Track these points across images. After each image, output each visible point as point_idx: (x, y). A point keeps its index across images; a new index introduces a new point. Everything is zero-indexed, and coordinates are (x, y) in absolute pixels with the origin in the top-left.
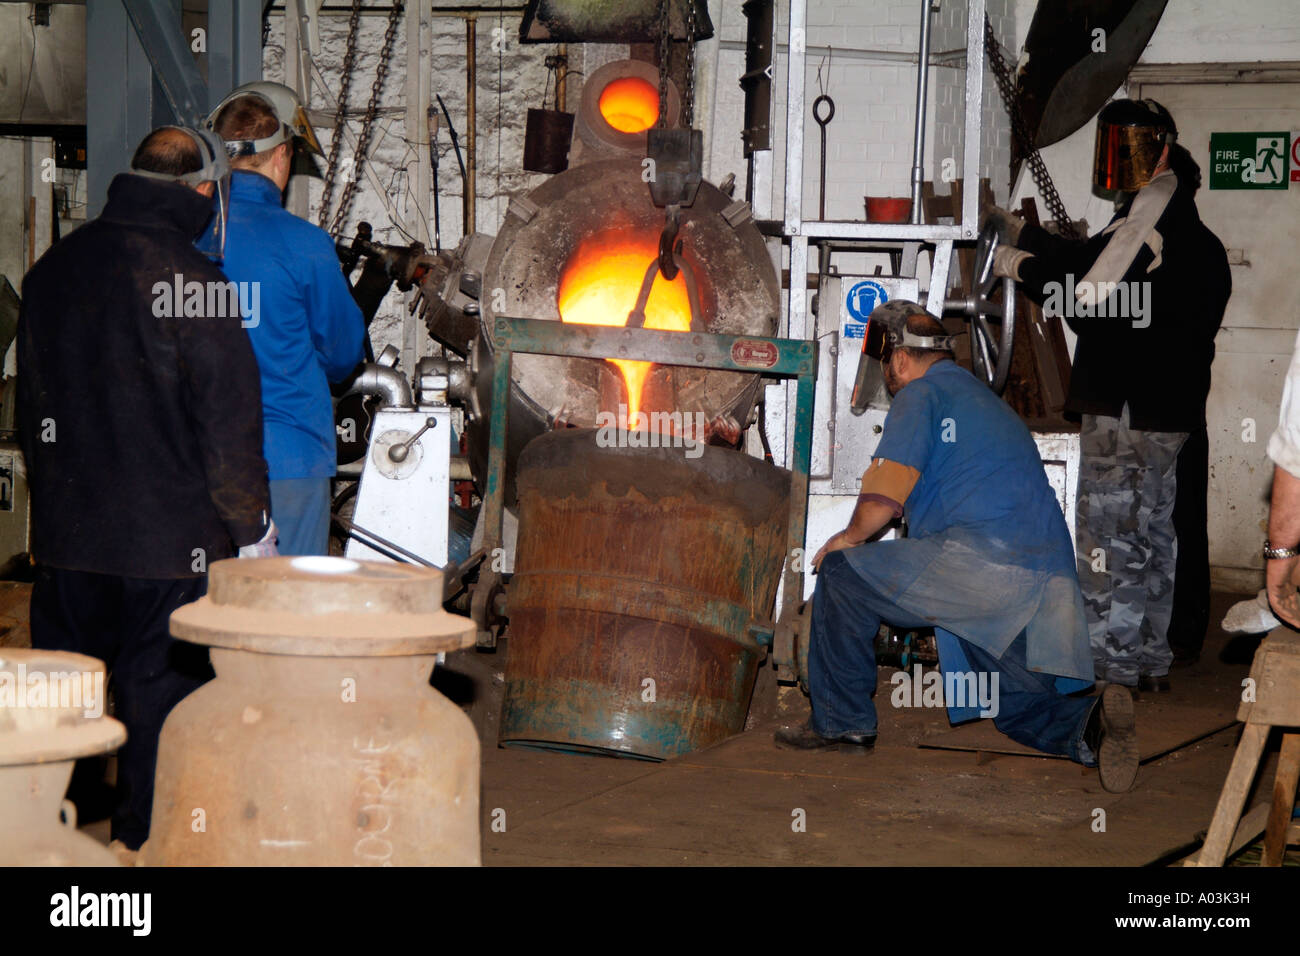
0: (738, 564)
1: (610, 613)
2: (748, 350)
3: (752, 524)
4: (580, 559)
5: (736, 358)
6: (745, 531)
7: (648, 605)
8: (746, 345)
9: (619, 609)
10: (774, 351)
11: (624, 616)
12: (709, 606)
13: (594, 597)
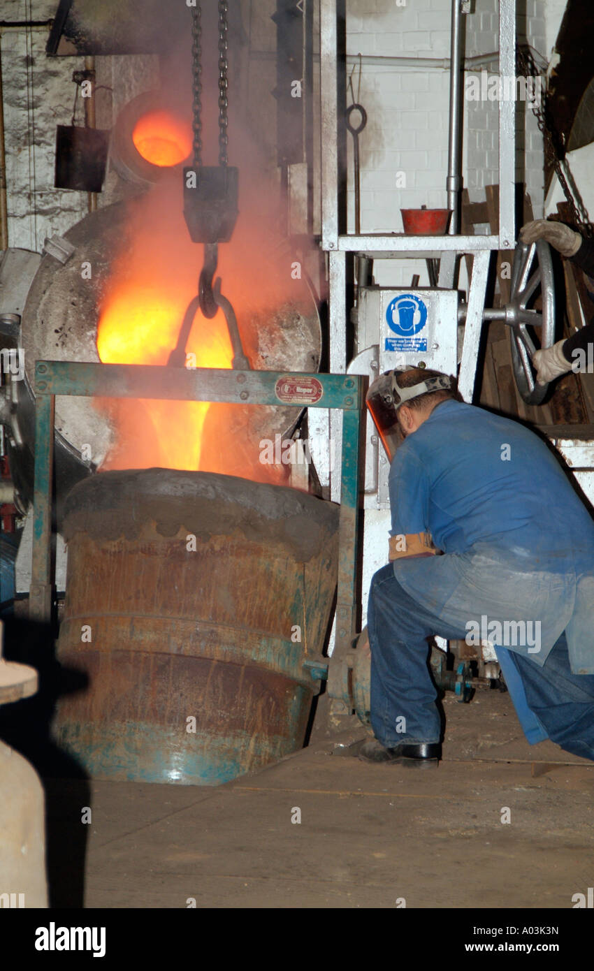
0: (291, 600)
1: (165, 654)
2: (292, 386)
3: (302, 559)
4: (133, 601)
5: (280, 394)
6: (295, 566)
7: (202, 644)
8: (290, 381)
9: (174, 650)
10: (318, 386)
11: (178, 655)
12: (264, 643)
13: (148, 638)
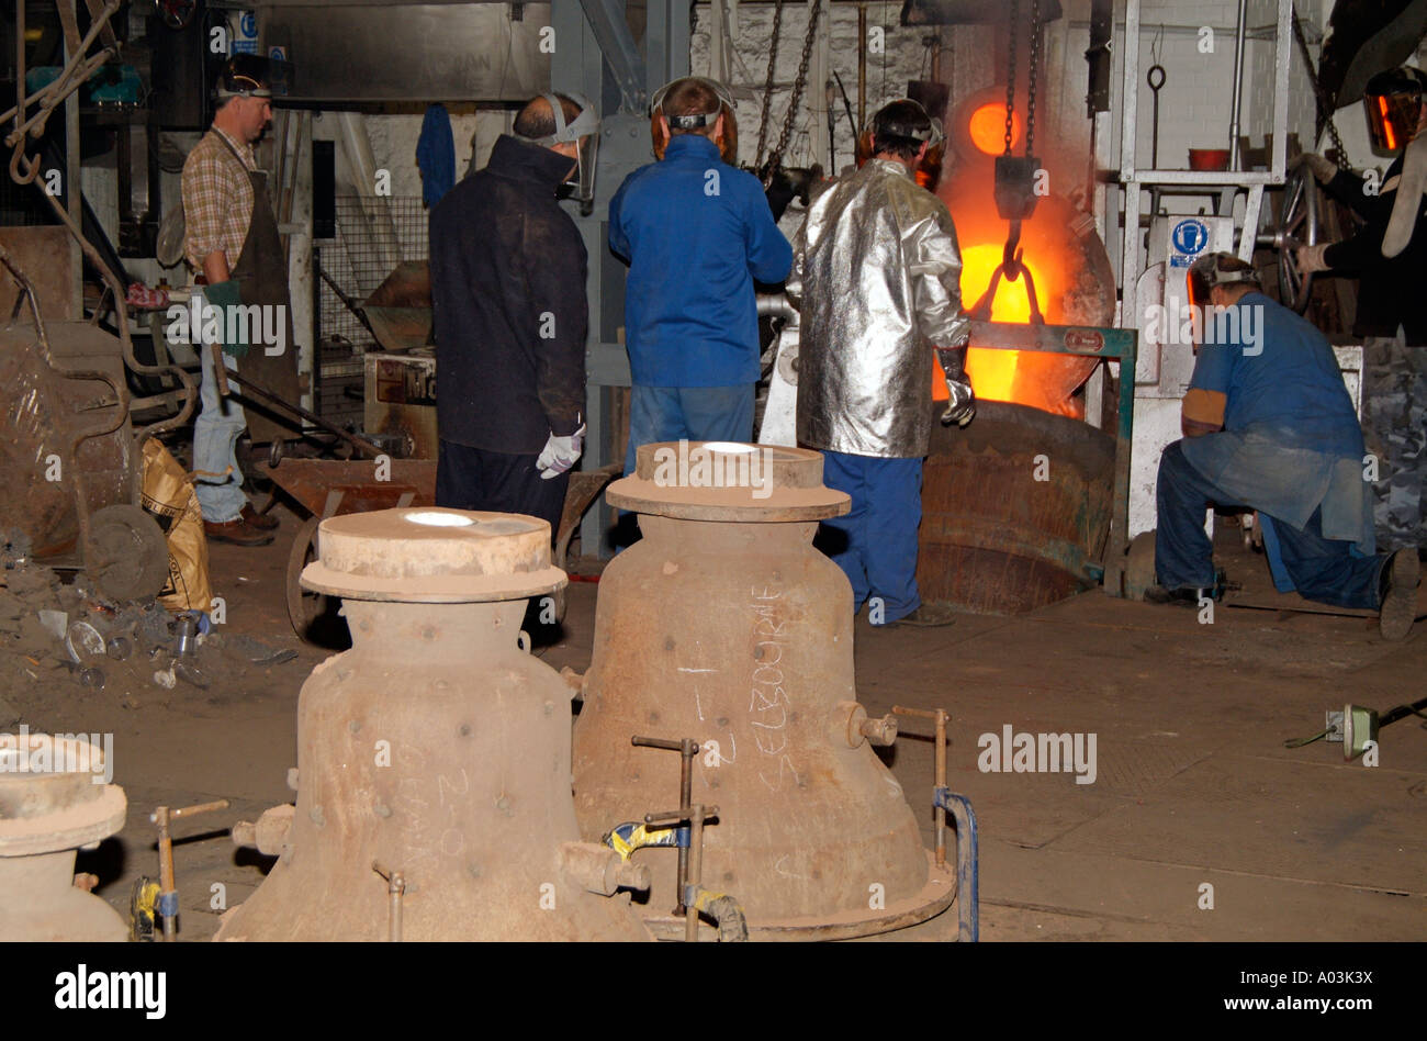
0: (1076, 511)
1: (971, 547)
2: (1079, 338)
3: (1087, 479)
4: (945, 505)
5: (1068, 345)
6: (1081, 485)
7: (1001, 541)
8: (1077, 333)
9: (978, 545)
10: (1100, 338)
11: (980, 549)
12: (1052, 543)
13: (956, 534)
